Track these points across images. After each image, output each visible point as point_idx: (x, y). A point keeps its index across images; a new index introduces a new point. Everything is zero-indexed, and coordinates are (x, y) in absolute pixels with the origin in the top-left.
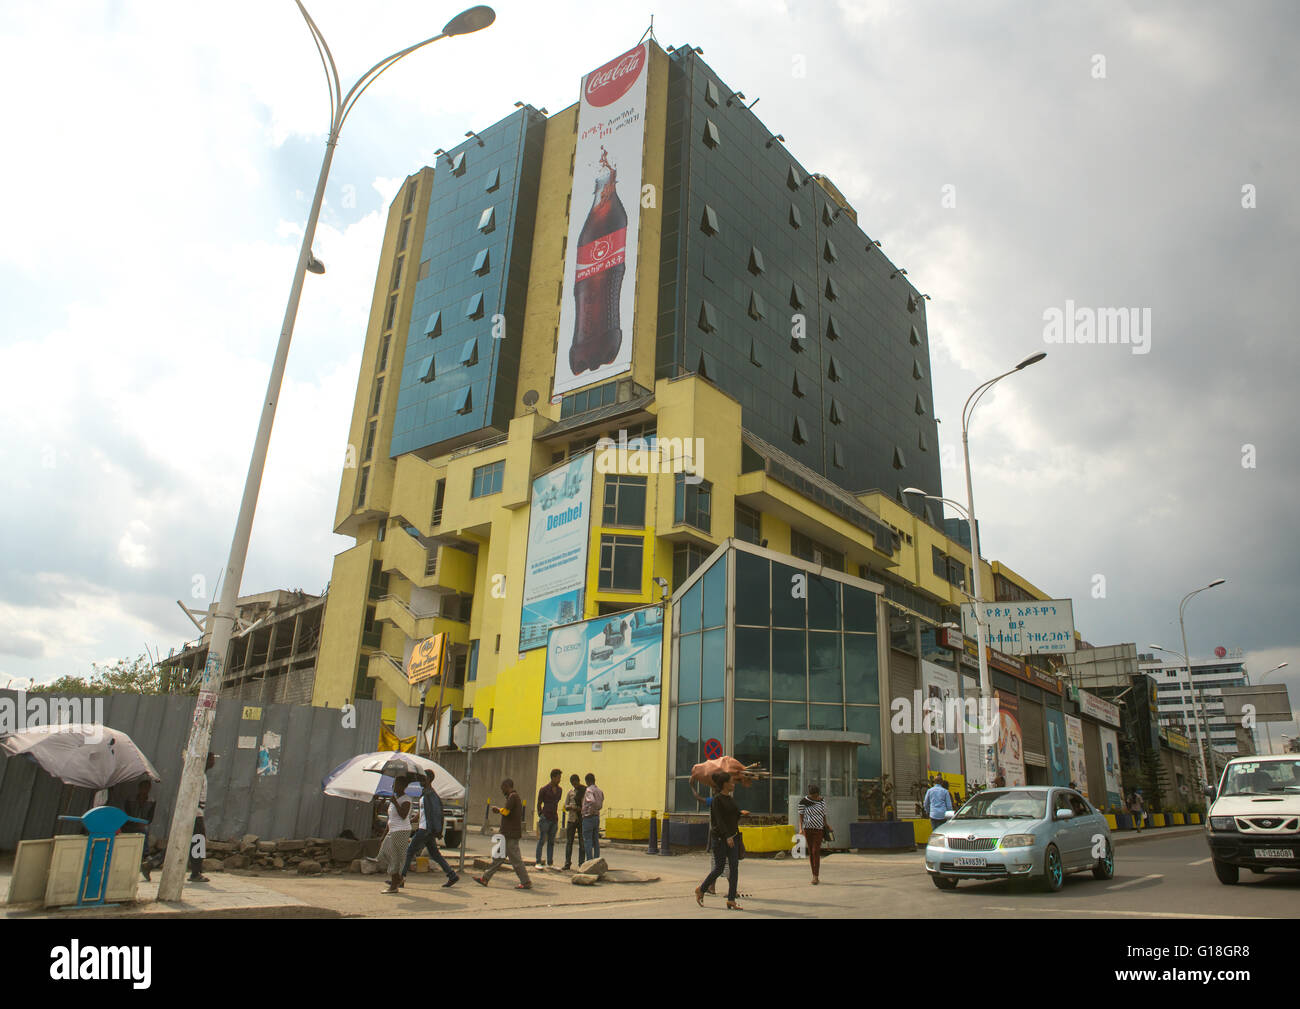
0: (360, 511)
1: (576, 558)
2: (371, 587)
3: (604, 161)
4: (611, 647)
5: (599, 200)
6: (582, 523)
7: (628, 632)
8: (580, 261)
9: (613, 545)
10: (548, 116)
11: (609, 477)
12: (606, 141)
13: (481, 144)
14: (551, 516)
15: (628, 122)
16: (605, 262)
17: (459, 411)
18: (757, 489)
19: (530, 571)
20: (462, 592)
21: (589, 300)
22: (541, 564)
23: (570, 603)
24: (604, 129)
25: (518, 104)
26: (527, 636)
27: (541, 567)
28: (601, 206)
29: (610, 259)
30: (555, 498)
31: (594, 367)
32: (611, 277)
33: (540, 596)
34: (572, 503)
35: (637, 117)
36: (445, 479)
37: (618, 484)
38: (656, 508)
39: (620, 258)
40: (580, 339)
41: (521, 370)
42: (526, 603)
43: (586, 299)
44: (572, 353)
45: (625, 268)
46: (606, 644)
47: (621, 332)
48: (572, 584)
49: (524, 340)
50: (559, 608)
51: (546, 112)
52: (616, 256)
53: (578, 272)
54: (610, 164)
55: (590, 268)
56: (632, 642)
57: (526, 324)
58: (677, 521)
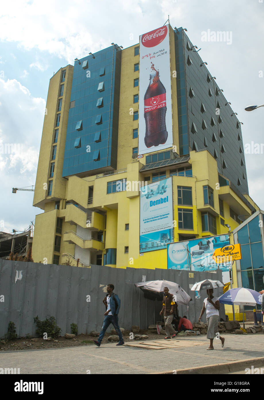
0: (49, 198)
1: (167, 217)
2: (57, 228)
3: (153, 67)
4: (202, 250)
5: (152, 82)
6: (169, 204)
7: (211, 245)
8: (146, 104)
9: (182, 212)
10: (122, 49)
11: (179, 187)
12: (154, 61)
13: (94, 58)
14: (152, 201)
15: (162, 54)
16: (157, 106)
17: (94, 160)
18: (227, 192)
19: (142, 222)
20: (100, 230)
21: (152, 119)
22: (149, 219)
23: (166, 234)
24: (152, 56)
25: (112, 44)
26: (144, 247)
27: (149, 220)
28: (153, 84)
29: (159, 105)
30: (153, 194)
31: (156, 145)
32: (161, 112)
33: (149, 231)
34: (163, 196)
35: (166, 52)
36: (93, 186)
37: (182, 189)
38: (196, 199)
39: (164, 105)
40: (149, 134)
41: (118, 145)
42: (141, 234)
43: (150, 120)
44: (146, 139)
45: (166, 109)
46: (200, 249)
47: (167, 132)
48: (166, 227)
49: (119, 134)
50: (160, 236)
51: (122, 48)
52: (162, 104)
53: (145, 109)
54: (156, 69)
55: (151, 108)
56: (214, 248)
57: (119, 127)
58: (205, 203)
